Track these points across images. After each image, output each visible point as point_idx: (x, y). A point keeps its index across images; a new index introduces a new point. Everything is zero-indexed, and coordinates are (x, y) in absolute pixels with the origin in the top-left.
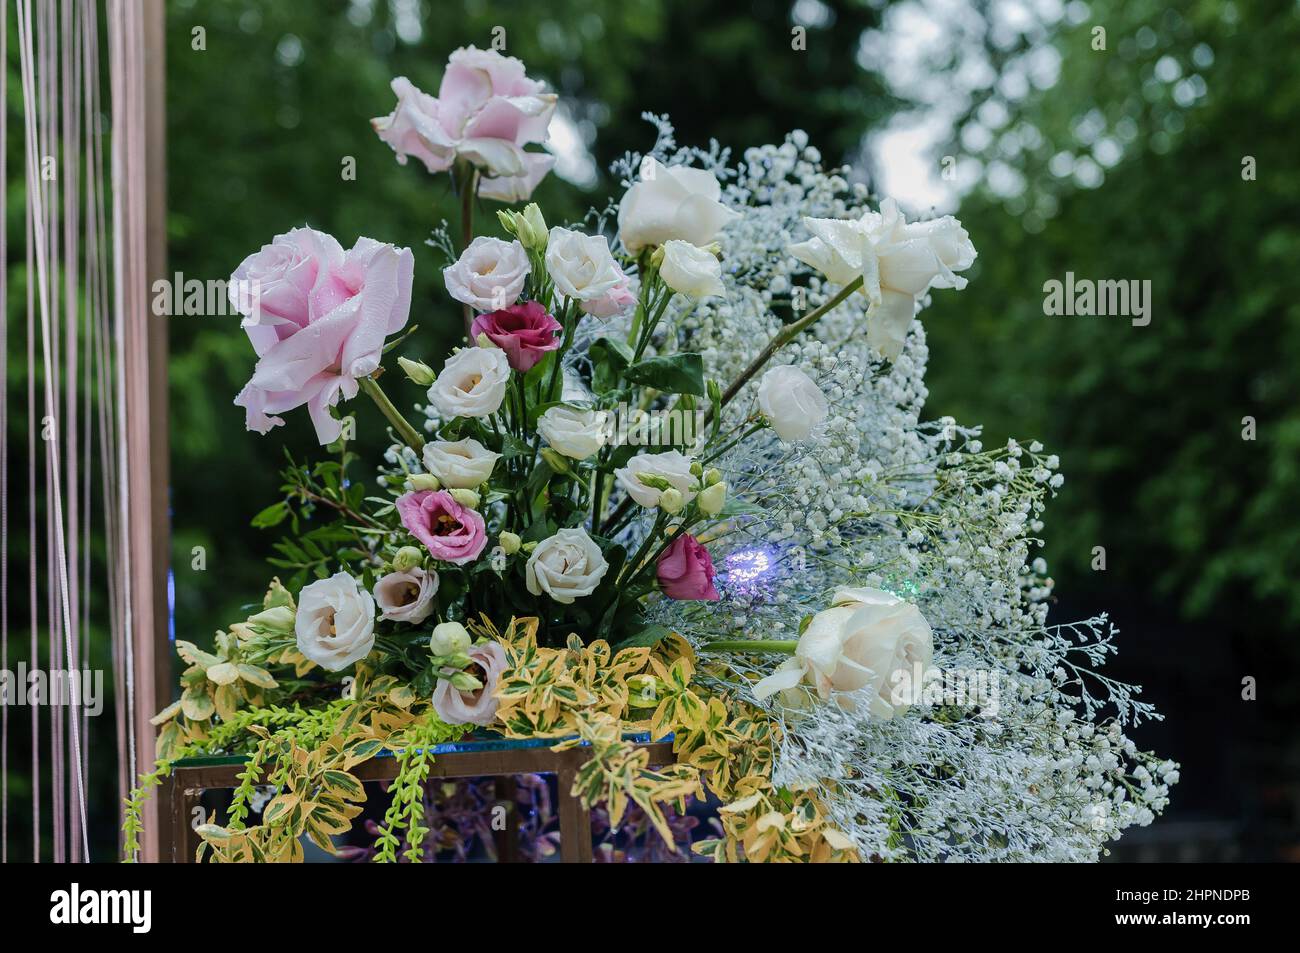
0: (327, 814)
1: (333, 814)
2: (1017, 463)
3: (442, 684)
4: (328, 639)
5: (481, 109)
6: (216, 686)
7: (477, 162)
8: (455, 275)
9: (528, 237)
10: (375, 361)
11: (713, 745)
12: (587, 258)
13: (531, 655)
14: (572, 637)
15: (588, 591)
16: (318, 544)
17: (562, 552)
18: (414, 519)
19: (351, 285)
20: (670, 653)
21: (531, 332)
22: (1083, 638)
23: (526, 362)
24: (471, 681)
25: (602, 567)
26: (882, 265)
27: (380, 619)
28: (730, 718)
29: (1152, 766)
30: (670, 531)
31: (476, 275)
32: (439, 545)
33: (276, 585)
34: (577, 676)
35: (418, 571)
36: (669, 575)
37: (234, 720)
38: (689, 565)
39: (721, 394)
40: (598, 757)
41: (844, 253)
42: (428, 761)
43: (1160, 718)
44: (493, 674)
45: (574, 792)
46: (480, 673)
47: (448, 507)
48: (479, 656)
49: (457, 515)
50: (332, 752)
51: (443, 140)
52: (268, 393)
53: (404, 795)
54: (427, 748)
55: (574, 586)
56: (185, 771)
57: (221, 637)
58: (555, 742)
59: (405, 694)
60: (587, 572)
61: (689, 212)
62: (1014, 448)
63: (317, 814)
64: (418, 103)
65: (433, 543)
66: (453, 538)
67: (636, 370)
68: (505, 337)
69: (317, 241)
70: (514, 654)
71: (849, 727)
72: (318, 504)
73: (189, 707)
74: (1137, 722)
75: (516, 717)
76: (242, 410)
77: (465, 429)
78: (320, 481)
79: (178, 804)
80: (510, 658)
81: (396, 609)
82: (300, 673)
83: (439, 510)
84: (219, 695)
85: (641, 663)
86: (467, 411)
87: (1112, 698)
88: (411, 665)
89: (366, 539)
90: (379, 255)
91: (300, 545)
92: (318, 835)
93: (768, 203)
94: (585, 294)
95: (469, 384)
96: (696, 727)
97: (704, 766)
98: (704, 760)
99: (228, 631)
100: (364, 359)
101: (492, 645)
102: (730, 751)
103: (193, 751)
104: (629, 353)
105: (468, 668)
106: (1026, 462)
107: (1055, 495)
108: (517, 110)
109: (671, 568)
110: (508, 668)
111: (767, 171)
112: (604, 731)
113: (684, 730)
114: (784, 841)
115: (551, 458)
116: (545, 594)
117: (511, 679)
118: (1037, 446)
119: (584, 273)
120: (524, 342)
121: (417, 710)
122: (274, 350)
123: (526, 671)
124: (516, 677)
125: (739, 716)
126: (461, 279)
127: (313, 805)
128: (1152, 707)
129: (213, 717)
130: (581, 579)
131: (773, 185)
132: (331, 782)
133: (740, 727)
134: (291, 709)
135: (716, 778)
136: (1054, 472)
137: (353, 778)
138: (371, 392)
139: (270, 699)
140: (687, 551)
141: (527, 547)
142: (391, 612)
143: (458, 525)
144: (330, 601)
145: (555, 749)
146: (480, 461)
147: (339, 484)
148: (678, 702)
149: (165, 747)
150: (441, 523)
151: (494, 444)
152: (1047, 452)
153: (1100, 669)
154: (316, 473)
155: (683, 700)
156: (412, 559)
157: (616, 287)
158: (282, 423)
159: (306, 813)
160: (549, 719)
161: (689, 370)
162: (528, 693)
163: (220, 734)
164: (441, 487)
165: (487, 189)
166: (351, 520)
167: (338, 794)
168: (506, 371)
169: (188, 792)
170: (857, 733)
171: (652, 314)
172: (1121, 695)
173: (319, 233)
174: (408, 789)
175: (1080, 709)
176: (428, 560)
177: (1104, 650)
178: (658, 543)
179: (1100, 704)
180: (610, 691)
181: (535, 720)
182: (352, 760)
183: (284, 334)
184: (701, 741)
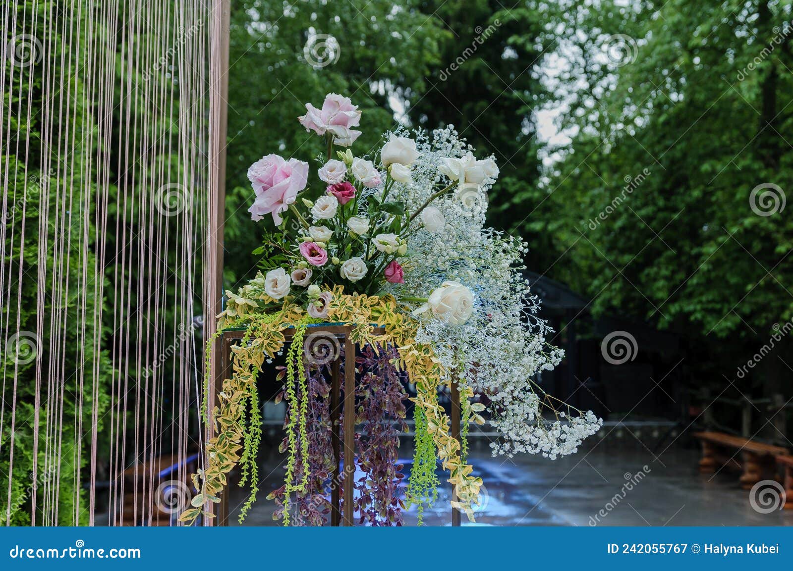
0: (272, 345)
1: (274, 345)
2: (512, 244)
3: (311, 304)
4: (275, 289)
5: (335, 115)
6: (238, 305)
7: (333, 133)
8: (322, 172)
9: (346, 160)
10: (294, 199)
11: (398, 329)
12: (365, 168)
13: (340, 297)
14: (355, 293)
15: (361, 278)
16: (274, 261)
17: (352, 265)
18: (305, 252)
19: (288, 174)
20: (388, 300)
21: (346, 192)
22: (529, 304)
23: (344, 202)
24: (320, 304)
25: (366, 270)
26: (466, 174)
27: (293, 284)
28: (405, 322)
29: (556, 351)
30: (389, 259)
31: (329, 172)
32: (312, 260)
33: (259, 273)
34: (355, 305)
35: (306, 269)
36: (388, 274)
37: (243, 317)
38: (395, 272)
39: (411, 216)
40: (358, 328)
41: (453, 170)
42: (305, 329)
43: (554, 332)
44: (327, 302)
45: (349, 339)
46: (323, 302)
47: (315, 248)
48: (323, 296)
49: (318, 251)
50: (275, 326)
51: (322, 125)
52: (259, 208)
53: (297, 339)
54: (305, 325)
55: (356, 276)
56: (226, 332)
57: (240, 290)
58: (345, 323)
59: (299, 309)
60: (361, 272)
61: (404, 153)
62: (512, 238)
63: (269, 344)
64: (314, 112)
65: (310, 259)
66: (317, 258)
67: (381, 206)
68: (338, 193)
69: (277, 159)
70: (335, 296)
71: (441, 324)
72: (275, 247)
73: (229, 312)
74: (546, 333)
75: (334, 315)
76: (250, 213)
77: (323, 223)
78: (276, 239)
79: (224, 343)
80: (333, 298)
81: (298, 281)
82: (266, 303)
83: (313, 249)
84: (239, 309)
85: (376, 301)
86: (324, 217)
87: (538, 324)
88: (303, 300)
89: (291, 260)
90: (297, 164)
91: (268, 261)
92: (269, 352)
93: (440, 149)
94: (364, 180)
95: (324, 208)
96: (393, 323)
97: (395, 336)
98: (395, 334)
99: (242, 287)
100: (290, 198)
101: (327, 293)
102: (403, 331)
103: (230, 327)
104: (380, 200)
105: (320, 299)
106: (516, 243)
107: (525, 255)
108: (347, 116)
109: (389, 272)
110: (332, 300)
111: (440, 138)
112: (361, 320)
113: (389, 324)
114: (417, 359)
115: (351, 234)
116: (347, 278)
117: (333, 303)
118: (521, 239)
119: (364, 173)
120: (343, 195)
121: (303, 314)
122: (262, 194)
123: (338, 301)
124: (334, 303)
125: (408, 320)
126: (324, 174)
127: (268, 341)
128: (552, 328)
129: (236, 316)
130: (358, 274)
131: (442, 143)
132: (274, 335)
133: (408, 324)
134: (263, 314)
135: (398, 340)
136: (525, 248)
137: (281, 334)
138: (292, 209)
139: (256, 310)
140: (394, 266)
141: (341, 263)
142: (296, 282)
143: (318, 254)
144: (276, 277)
145: (345, 325)
146: (327, 233)
147: (282, 240)
148: (387, 314)
149: (221, 325)
150: (313, 253)
151: (332, 228)
152: (524, 241)
153: (534, 314)
154: (274, 237)
155: (389, 314)
156: (304, 265)
157: (375, 178)
158: (263, 218)
159: (265, 344)
160: (344, 317)
161: (399, 207)
162: (338, 308)
163: (238, 321)
164: (314, 241)
165: (337, 142)
166: (285, 253)
167: (276, 338)
168: (337, 204)
169: (228, 339)
170: (444, 327)
171: (389, 187)
172: (541, 323)
173: (278, 156)
174: (298, 338)
175: (527, 328)
176: (310, 266)
177: (536, 308)
178: (385, 264)
179: (534, 326)
180: (365, 310)
181: (339, 317)
182: (281, 328)
183: (265, 189)
184: (394, 328)
